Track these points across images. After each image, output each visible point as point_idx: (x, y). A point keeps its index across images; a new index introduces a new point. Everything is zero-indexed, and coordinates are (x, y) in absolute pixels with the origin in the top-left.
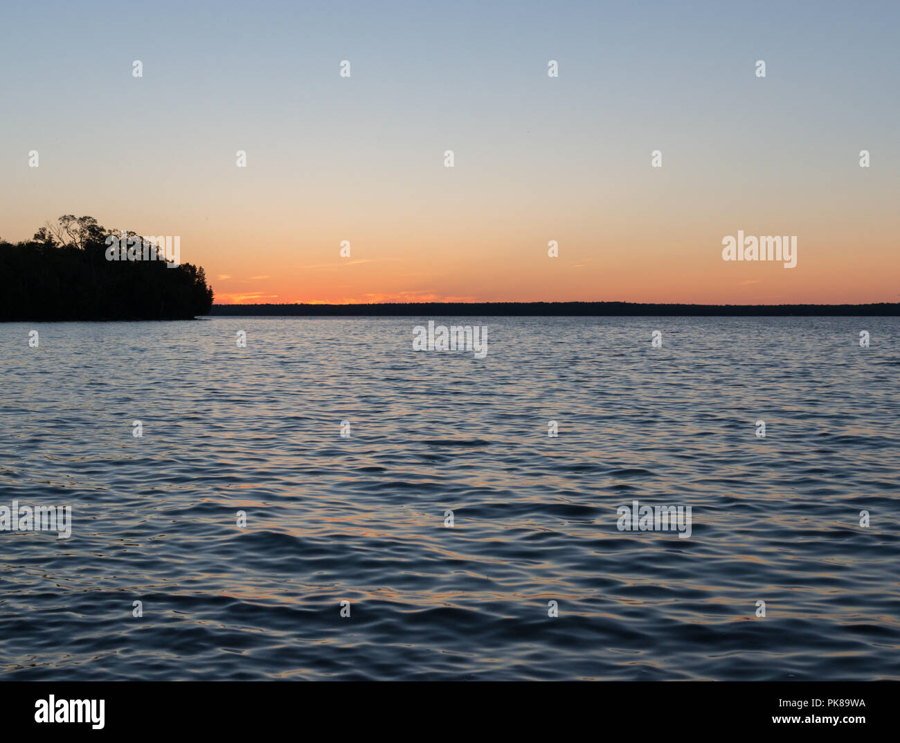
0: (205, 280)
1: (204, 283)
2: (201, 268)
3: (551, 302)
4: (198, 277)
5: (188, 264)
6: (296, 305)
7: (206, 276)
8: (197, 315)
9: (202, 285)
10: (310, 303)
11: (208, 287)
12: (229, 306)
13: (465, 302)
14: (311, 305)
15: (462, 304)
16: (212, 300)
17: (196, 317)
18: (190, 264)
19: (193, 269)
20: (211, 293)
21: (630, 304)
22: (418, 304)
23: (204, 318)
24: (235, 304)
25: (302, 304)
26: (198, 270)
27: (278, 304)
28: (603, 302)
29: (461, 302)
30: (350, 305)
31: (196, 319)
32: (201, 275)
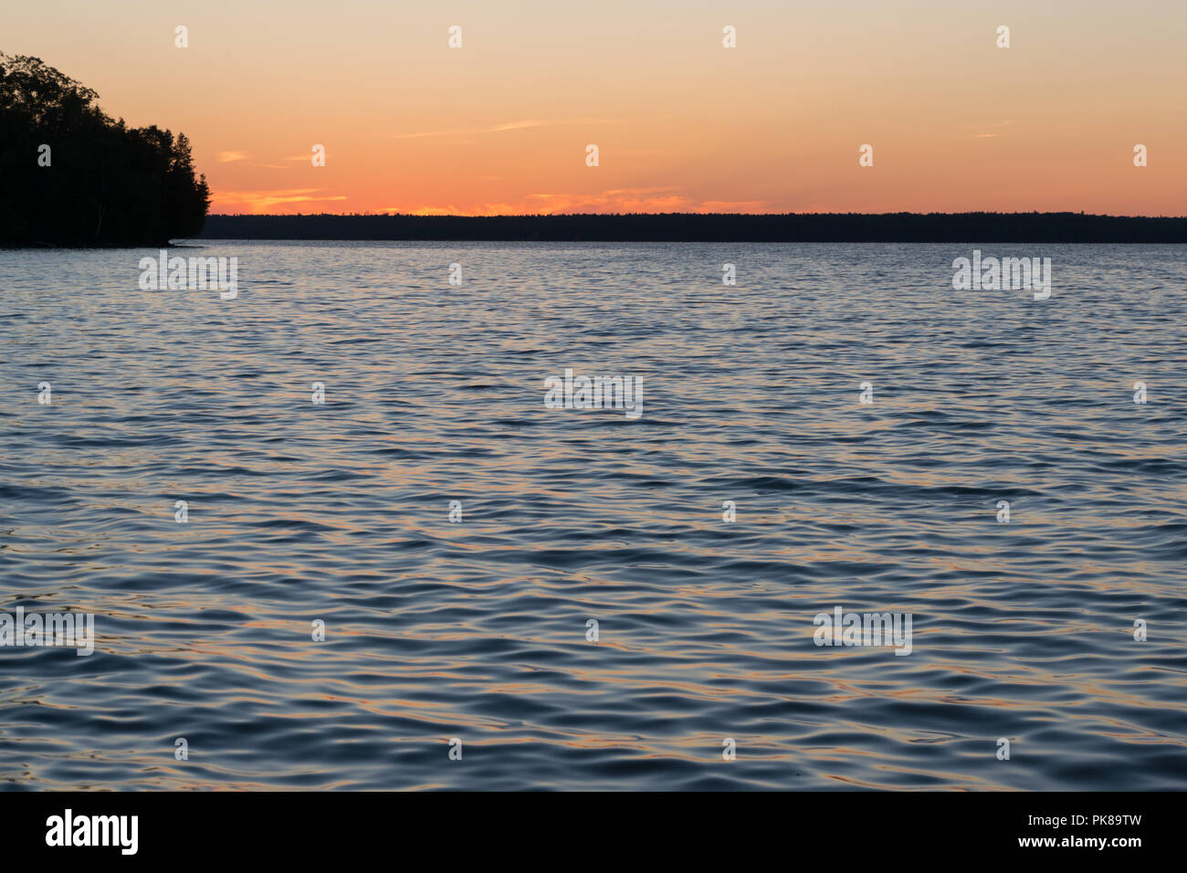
0: (192, 163)
1: (189, 169)
2: (181, 137)
3: (925, 213)
4: (177, 155)
5: (154, 128)
6: (386, 216)
7: (192, 155)
8: (172, 238)
9: (185, 172)
10: (414, 213)
11: (197, 178)
12: (242, 217)
13: (743, 212)
14: (417, 217)
15: (738, 215)
16: (206, 205)
17: (171, 242)
18: (158, 128)
19: (166, 138)
20: (203, 190)
21: (1093, 218)
22: (645, 217)
23: (189, 243)
24: (254, 214)
25: (398, 216)
26: (175, 141)
27: (347, 214)
28: (1036, 213)
29: (735, 212)
30: (500, 217)
31: (173, 246)
32: (183, 152)
